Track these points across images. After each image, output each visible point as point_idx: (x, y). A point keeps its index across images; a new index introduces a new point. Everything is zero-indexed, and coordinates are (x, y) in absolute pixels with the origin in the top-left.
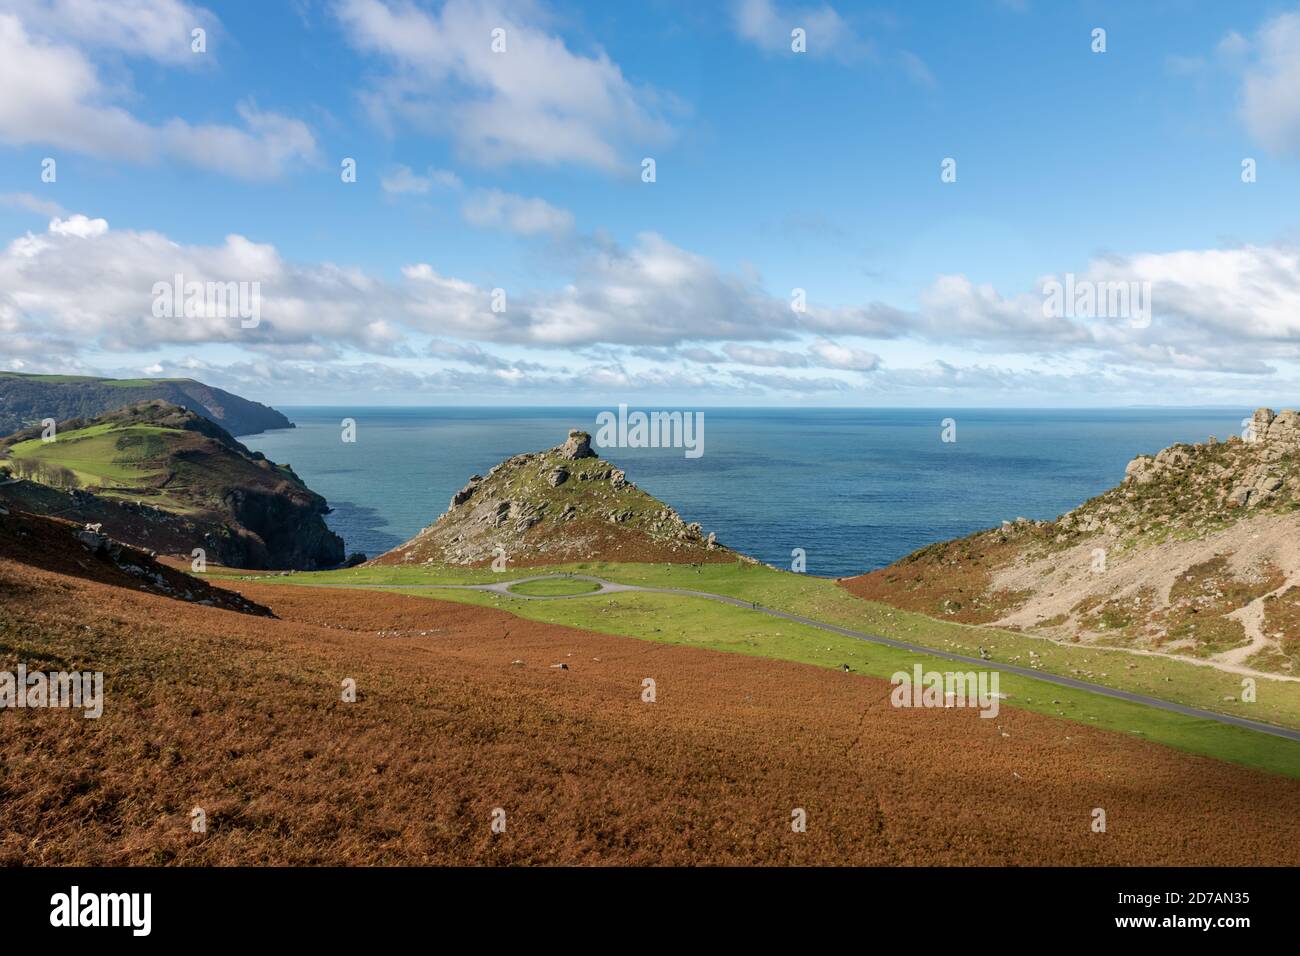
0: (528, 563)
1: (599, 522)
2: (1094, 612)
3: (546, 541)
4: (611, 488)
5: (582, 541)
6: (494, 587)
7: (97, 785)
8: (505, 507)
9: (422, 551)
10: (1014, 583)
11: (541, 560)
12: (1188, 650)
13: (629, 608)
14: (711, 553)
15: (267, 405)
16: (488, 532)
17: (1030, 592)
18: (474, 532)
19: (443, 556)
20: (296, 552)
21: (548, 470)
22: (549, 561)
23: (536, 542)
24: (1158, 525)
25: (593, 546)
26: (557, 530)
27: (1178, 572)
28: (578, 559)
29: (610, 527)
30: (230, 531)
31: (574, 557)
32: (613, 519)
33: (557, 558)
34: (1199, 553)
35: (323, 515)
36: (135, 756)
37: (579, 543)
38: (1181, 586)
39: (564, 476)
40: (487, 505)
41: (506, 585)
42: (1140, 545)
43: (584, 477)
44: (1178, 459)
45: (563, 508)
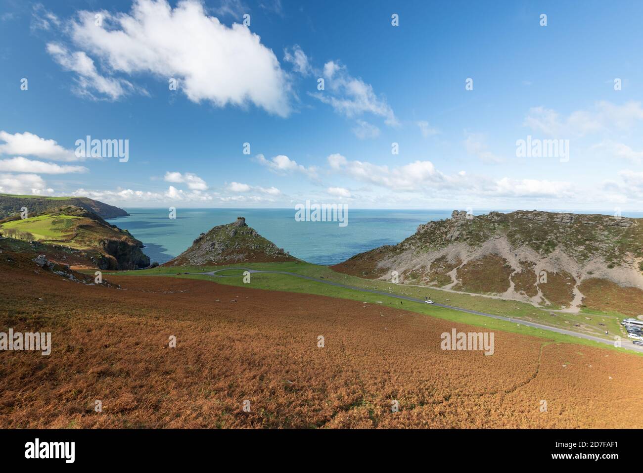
0: (222, 264)
1: (248, 249)
2: (408, 274)
3: (229, 256)
4: (252, 236)
5: (242, 256)
6: (209, 273)
7: (47, 365)
8: (213, 244)
9: (181, 261)
10: (385, 266)
11: (227, 263)
12: (435, 285)
13: (259, 279)
14: (287, 258)
15: (118, 207)
16: (207, 253)
17: (389, 268)
18: (202, 254)
19: (190, 262)
20: (130, 263)
21: (230, 231)
22: (230, 263)
23: (225, 257)
24: (426, 246)
25: (246, 257)
26: (233, 252)
27: (432, 261)
28: (241, 262)
29: (252, 250)
30: (102, 255)
31: (239, 261)
32: (253, 248)
33: (233, 262)
34: (438, 255)
35: (141, 249)
36: (63, 351)
37: (241, 256)
38: (433, 265)
39: (236, 233)
40: (207, 244)
41: (214, 272)
42: (421, 253)
43: (243, 233)
44: (432, 226)
45: (235, 244)
